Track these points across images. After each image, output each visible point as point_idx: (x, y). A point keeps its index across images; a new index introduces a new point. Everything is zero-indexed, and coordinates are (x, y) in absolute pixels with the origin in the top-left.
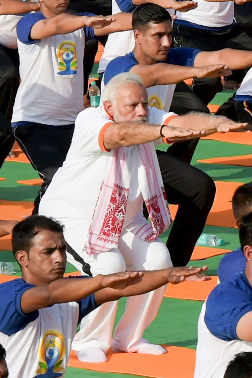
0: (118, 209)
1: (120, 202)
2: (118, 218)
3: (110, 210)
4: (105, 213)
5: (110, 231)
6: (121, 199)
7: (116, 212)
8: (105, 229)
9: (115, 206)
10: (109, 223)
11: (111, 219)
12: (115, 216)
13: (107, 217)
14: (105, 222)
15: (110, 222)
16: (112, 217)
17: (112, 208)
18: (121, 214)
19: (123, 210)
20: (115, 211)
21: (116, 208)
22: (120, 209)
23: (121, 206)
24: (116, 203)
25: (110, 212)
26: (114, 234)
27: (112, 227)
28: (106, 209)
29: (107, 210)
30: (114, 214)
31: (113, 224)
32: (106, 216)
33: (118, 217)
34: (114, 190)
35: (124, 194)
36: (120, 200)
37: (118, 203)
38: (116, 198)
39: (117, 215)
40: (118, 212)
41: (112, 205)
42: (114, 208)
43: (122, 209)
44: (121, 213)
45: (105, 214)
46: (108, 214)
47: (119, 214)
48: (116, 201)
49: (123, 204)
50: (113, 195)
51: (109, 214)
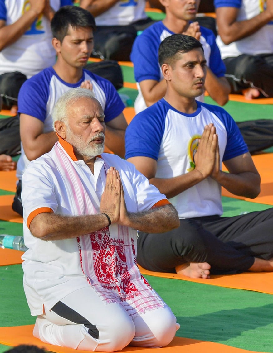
0: (104, 254)
1: (103, 245)
2: (108, 264)
3: (96, 258)
4: (92, 263)
5: (107, 279)
6: (104, 241)
7: (103, 257)
8: (101, 279)
9: (99, 252)
10: (101, 273)
11: (100, 267)
12: (103, 263)
13: (96, 267)
14: (97, 273)
15: (101, 271)
16: (101, 265)
17: (97, 255)
18: (109, 258)
19: (109, 253)
20: (101, 257)
21: (101, 254)
22: (106, 253)
23: (106, 249)
24: (99, 248)
25: (96, 260)
26: (111, 280)
27: (105, 275)
28: (92, 258)
29: (94, 260)
30: (102, 260)
31: (105, 272)
32: (94, 266)
33: (107, 262)
34: (91, 235)
35: (105, 234)
36: (103, 243)
37: (102, 247)
38: (96, 242)
39: (106, 261)
40: (106, 257)
41: (96, 252)
42: (99, 254)
43: (108, 251)
44: (109, 256)
45: (93, 265)
46: (95, 263)
47: (107, 258)
48: (99, 245)
49: (108, 246)
50: (92, 242)
51: (97, 263)
